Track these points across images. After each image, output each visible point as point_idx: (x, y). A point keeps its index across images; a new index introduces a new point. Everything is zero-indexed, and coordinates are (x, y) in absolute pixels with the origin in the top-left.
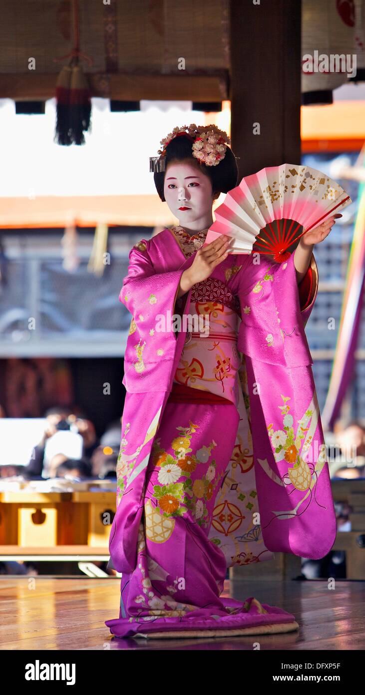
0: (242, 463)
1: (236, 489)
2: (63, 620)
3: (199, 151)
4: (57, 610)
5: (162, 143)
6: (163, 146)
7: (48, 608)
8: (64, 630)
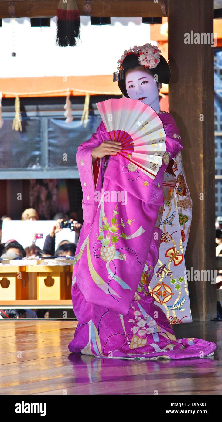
0: (175, 259)
1: (170, 276)
2: (65, 347)
3: (144, 60)
4: (61, 340)
5: (118, 63)
6: (119, 64)
7: (56, 339)
8: (66, 353)
